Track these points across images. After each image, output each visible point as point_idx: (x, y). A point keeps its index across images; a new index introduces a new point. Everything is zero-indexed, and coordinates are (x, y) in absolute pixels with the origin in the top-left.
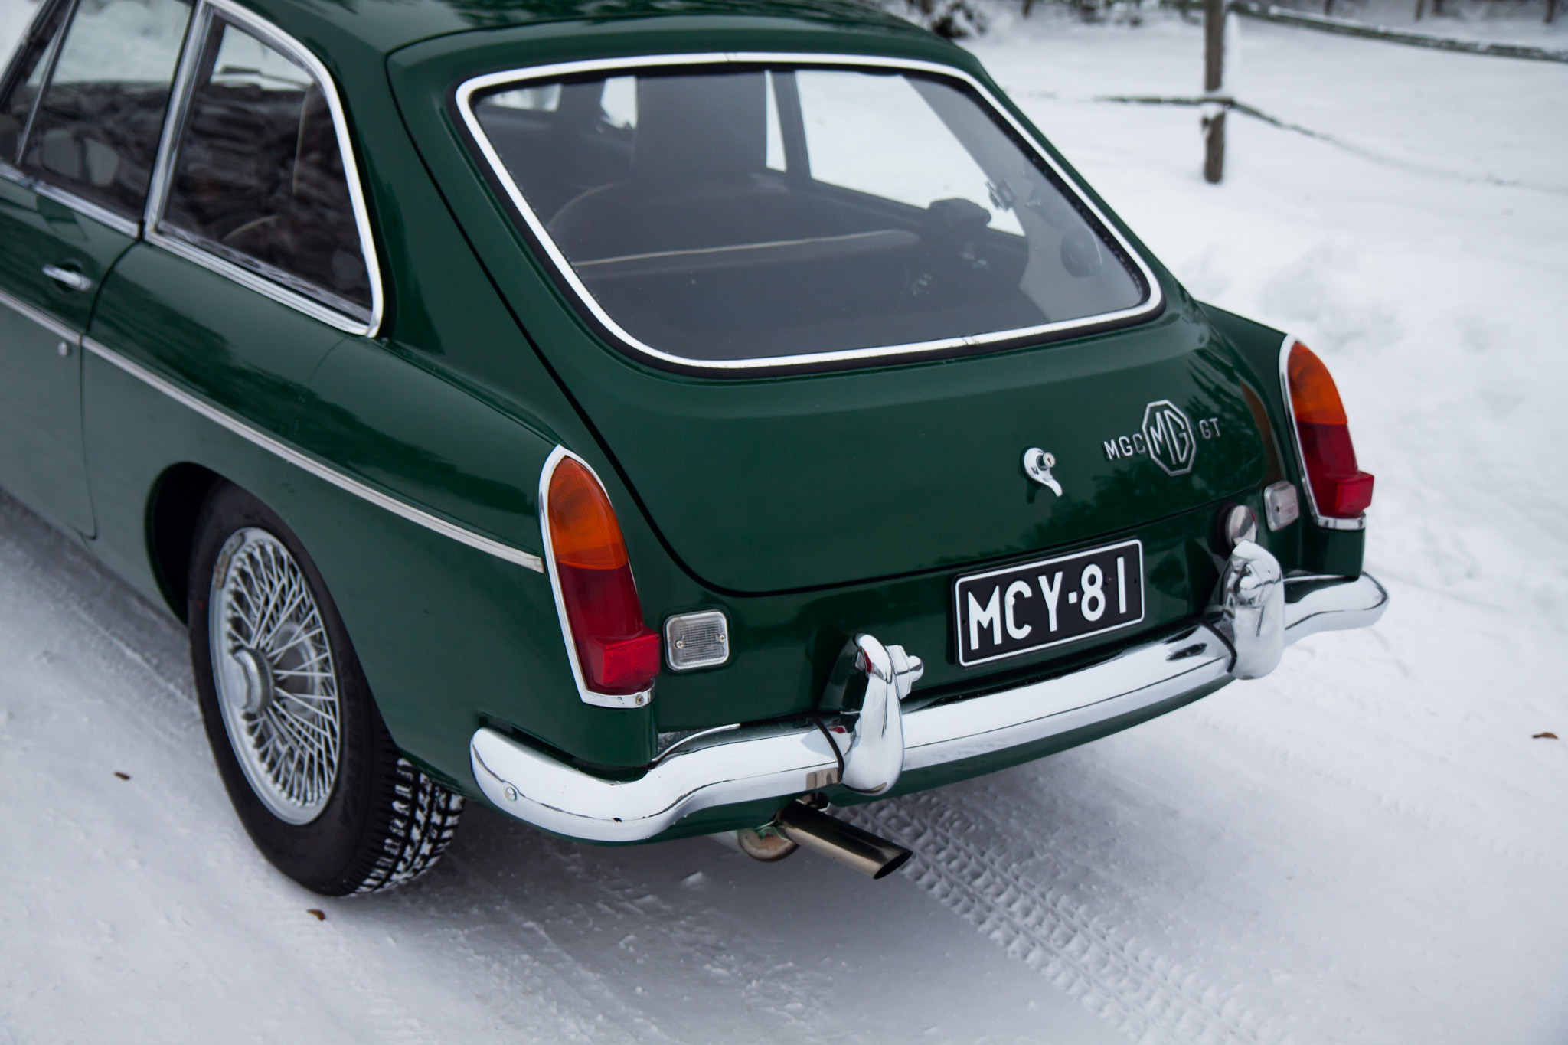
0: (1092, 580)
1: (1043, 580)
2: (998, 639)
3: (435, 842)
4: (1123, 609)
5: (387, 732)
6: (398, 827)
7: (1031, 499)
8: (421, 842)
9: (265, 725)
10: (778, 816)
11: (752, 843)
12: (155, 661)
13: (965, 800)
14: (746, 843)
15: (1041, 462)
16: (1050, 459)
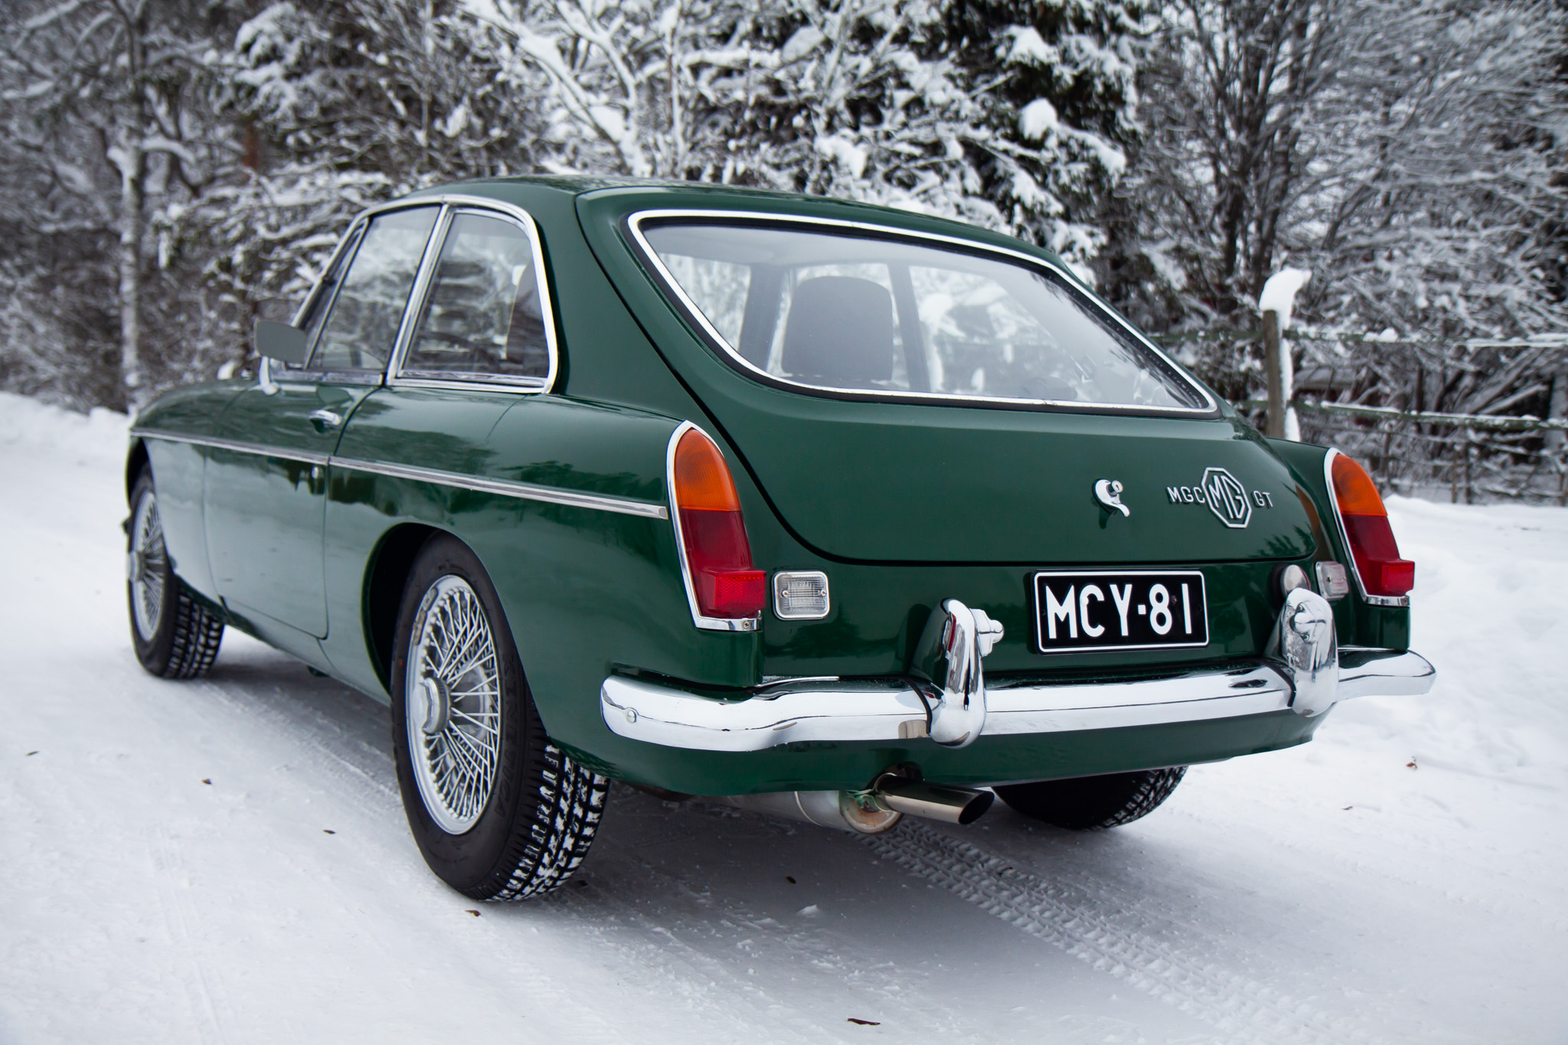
0: (1159, 598)
1: (1114, 588)
2: (1074, 634)
3: (578, 837)
4: (1189, 630)
5: (539, 720)
6: (544, 814)
7: (1103, 524)
8: (564, 833)
9: (440, 739)
10: (876, 785)
11: (852, 816)
12: (371, 774)
13: (1059, 878)
14: (847, 814)
15: (1110, 489)
16: (1118, 486)
